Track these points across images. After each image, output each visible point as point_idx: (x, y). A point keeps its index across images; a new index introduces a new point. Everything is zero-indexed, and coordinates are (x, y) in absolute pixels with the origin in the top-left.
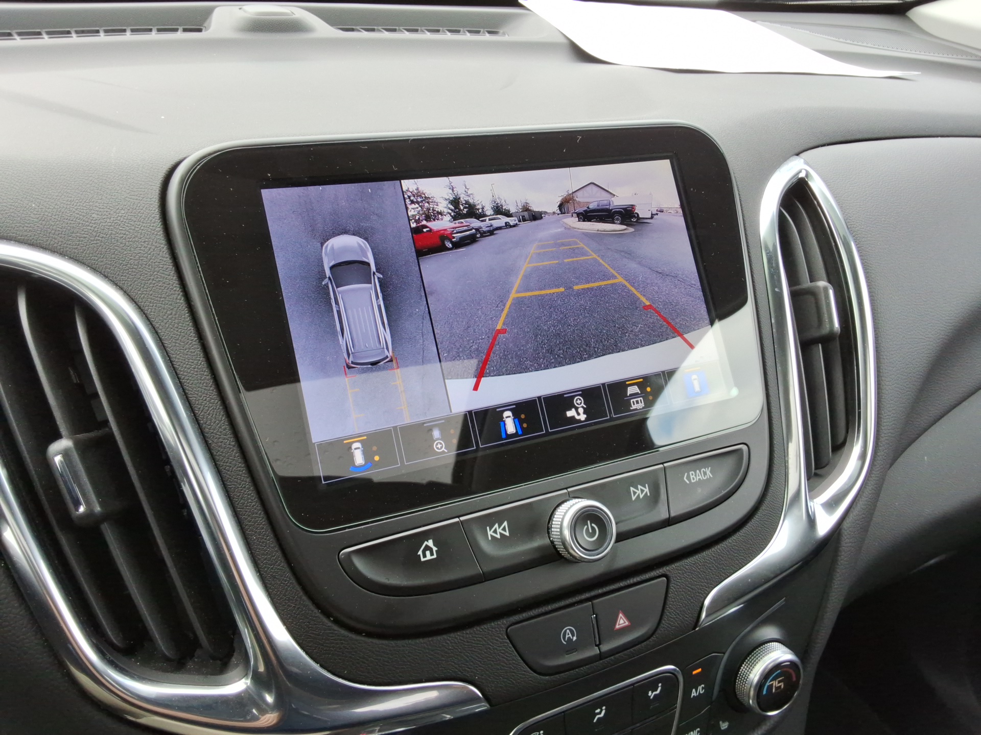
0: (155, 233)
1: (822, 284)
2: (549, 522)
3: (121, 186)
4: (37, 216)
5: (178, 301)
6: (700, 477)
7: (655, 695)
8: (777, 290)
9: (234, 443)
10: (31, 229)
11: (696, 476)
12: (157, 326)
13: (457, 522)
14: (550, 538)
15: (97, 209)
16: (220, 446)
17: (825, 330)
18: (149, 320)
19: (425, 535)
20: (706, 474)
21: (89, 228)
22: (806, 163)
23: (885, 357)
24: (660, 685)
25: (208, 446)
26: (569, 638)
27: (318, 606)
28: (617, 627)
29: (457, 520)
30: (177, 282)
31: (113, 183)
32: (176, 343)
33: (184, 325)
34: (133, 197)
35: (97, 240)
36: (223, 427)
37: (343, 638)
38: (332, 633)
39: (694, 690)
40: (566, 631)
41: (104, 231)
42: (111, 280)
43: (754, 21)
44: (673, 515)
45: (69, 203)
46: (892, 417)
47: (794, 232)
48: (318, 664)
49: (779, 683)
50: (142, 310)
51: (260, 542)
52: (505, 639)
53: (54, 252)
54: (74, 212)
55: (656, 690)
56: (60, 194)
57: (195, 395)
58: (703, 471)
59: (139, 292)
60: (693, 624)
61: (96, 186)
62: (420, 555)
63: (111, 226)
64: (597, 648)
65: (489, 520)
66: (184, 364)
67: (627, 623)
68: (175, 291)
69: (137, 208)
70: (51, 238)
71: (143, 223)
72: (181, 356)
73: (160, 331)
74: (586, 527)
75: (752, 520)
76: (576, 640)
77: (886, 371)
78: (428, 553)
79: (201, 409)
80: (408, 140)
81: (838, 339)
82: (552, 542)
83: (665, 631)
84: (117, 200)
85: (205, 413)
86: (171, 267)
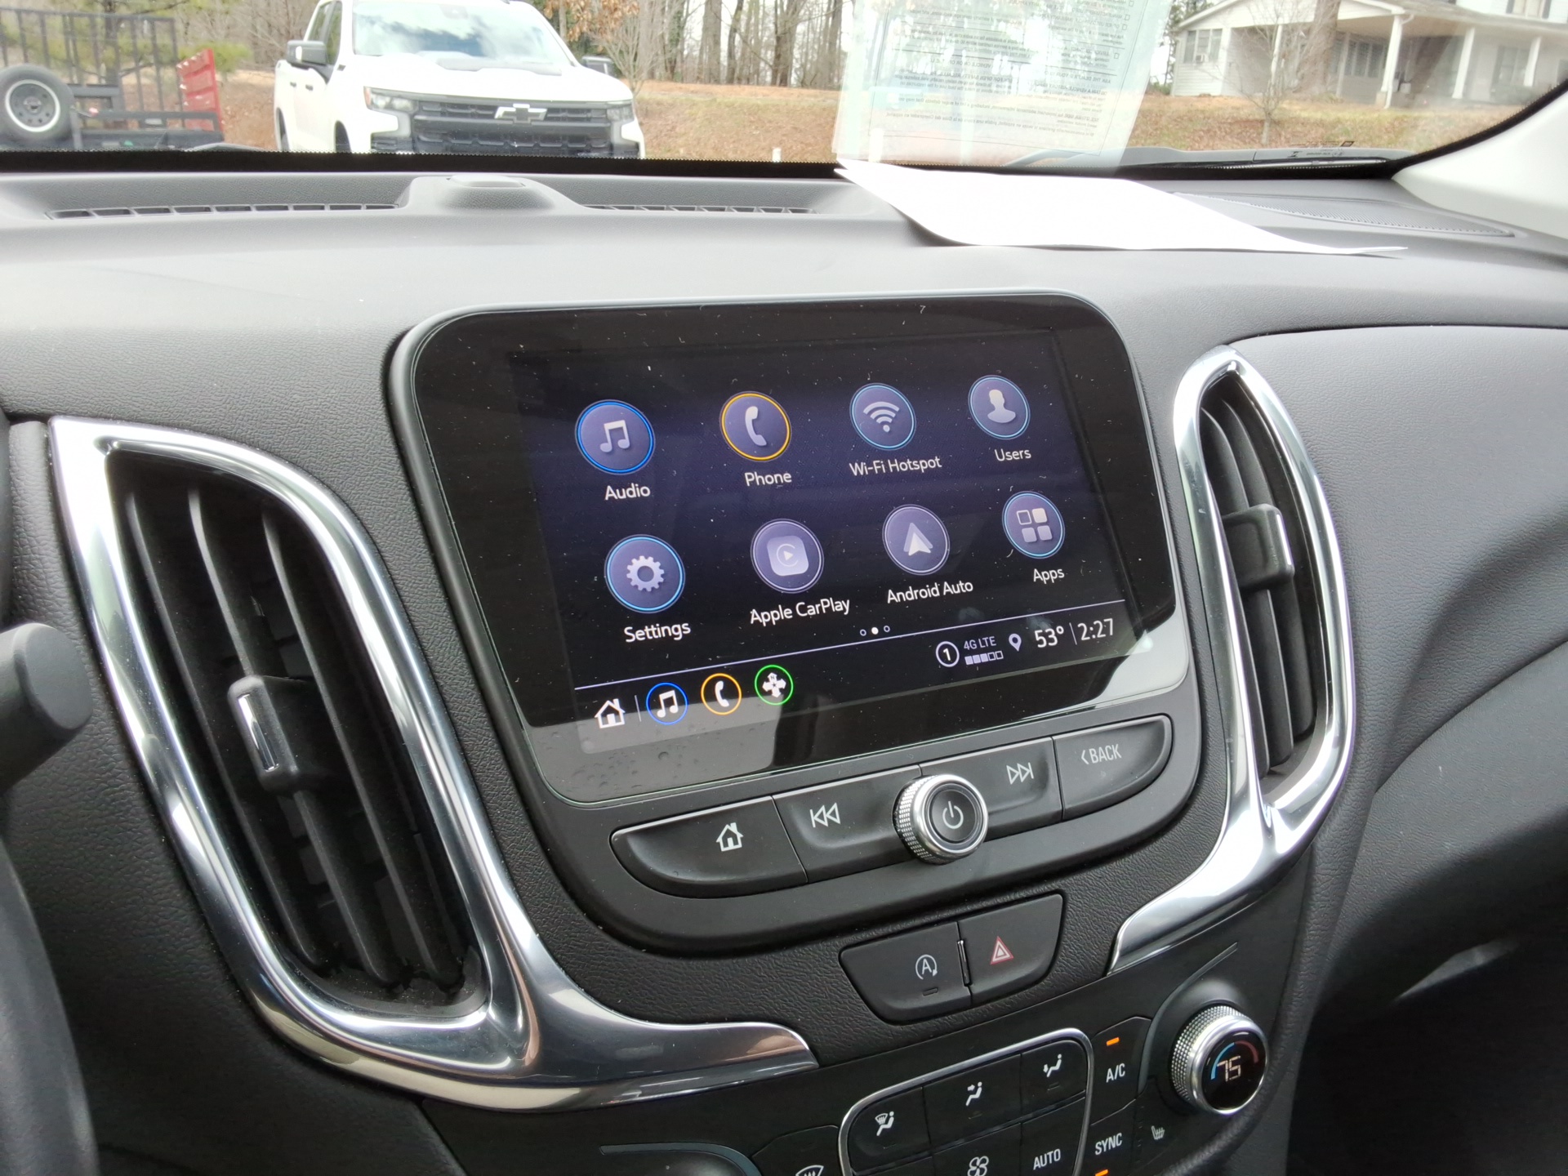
0: (376, 417)
1: (1266, 507)
2: (895, 808)
3: (332, 360)
4: (220, 398)
5: (404, 502)
6: (1104, 757)
7: (1053, 1072)
8: (1201, 511)
9: (473, 685)
10: (211, 414)
11: (1098, 754)
12: (376, 534)
13: (769, 801)
14: (896, 829)
15: (300, 388)
16: (455, 689)
17: (1274, 569)
18: (365, 528)
19: (726, 817)
20: (1113, 754)
21: (289, 411)
22: (1238, 353)
23: (1362, 609)
24: (1060, 1056)
25: (438, 690)
26: (927, 971)
27: (582, 906)
28: (995, 960)
29: (769, 798)
30: (402, 478)
31: (320, 357)
32: (400, 555)
33: (411, 533)
34: (347, 373)
35: (299, 427)
36: (459, 664)
37: (616, 953)
38: (602, 945)
39: (1110, 1071)
40: (922, 960)
41: (309, 416)
42: (316, 478)
43: (1172, 193)
44: (1067, 806)
45: (262, 381)
46: (1378, 694)
47: (1224, 441)
48: (582, 988)
49: (1233, 1066)
50: (356, 515)
51: (506, 818)
52: (837, 966)
53: (242, 443)
54: (269, 392)
55: (1055, 1065)
56: (251, 371)
57: (424, 623)
58: (1108, 749)
59: (353, 492)
60: (1103, 964)
61: (299, 360)
62: (719, 843)
63: (317, 409)
64: (967, 988)
65: (813, 801)
66: (410, 582)
67: (1008, 956)
68: (400, 489)
69: (353, 387)
70: (237, 426)
71: (360, 404)
72: (405, 572)
73: (378, 541)
74: (946, 809)
75: (1182, 822)
76: (937, 975)
77: (1365, 629)
78: (730, 840)
79: (431, 641)
80: (698, 307)
81: (1292, 581)
82: (900, 835)
83: (1062, 971)
84: (326, 377)
85: (436, 645)
86: (395, 459)
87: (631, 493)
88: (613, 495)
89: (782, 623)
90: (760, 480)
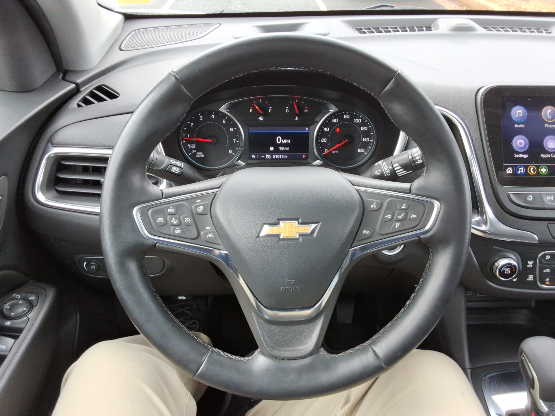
4: (442, 99)
5: (476, 124)
10: (440, 102)
15: (458, 99)
16: (481, 161)
19: (530, 194)
21: (456, 103)
27: (499, 204)
29: (539, 192)
31: (463, 93)
32: (474, 134)
34: (468, 97)
35: (457, 106)
36: (483, 156)
37: (504, 214)
45: (451, 97)
51: (487, 186)
52: (546, 226)
56: (449, 94)
59: (467, 121)
61: (458, 93)
62: (527, 199)
63: (461, 103)
65: (548, 195)
66: (475, 140)
68: (476, 121)
69: (469, 99)
71: (470, 103)
78: (530, 199)
84: (464, 97)
87: (520, 126)
88: (517, 126)
89: (548, 158)
90: (548, 126)
